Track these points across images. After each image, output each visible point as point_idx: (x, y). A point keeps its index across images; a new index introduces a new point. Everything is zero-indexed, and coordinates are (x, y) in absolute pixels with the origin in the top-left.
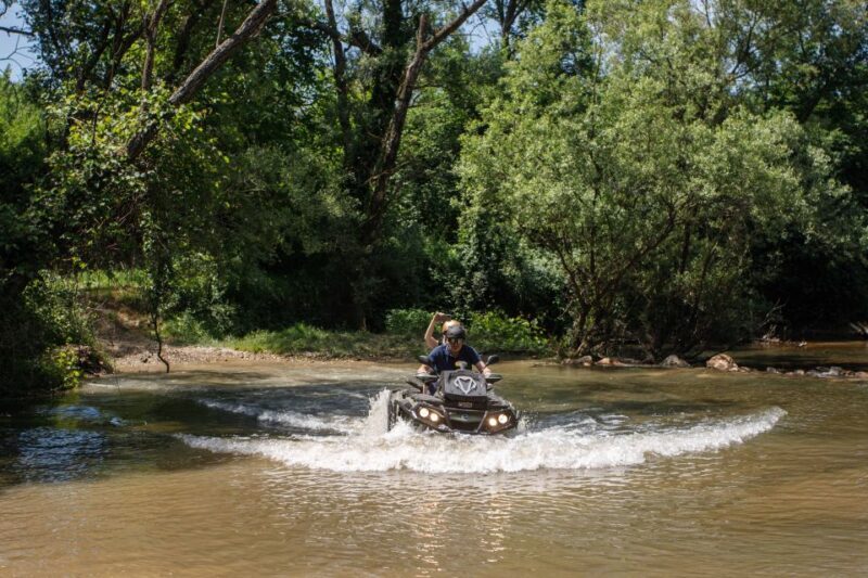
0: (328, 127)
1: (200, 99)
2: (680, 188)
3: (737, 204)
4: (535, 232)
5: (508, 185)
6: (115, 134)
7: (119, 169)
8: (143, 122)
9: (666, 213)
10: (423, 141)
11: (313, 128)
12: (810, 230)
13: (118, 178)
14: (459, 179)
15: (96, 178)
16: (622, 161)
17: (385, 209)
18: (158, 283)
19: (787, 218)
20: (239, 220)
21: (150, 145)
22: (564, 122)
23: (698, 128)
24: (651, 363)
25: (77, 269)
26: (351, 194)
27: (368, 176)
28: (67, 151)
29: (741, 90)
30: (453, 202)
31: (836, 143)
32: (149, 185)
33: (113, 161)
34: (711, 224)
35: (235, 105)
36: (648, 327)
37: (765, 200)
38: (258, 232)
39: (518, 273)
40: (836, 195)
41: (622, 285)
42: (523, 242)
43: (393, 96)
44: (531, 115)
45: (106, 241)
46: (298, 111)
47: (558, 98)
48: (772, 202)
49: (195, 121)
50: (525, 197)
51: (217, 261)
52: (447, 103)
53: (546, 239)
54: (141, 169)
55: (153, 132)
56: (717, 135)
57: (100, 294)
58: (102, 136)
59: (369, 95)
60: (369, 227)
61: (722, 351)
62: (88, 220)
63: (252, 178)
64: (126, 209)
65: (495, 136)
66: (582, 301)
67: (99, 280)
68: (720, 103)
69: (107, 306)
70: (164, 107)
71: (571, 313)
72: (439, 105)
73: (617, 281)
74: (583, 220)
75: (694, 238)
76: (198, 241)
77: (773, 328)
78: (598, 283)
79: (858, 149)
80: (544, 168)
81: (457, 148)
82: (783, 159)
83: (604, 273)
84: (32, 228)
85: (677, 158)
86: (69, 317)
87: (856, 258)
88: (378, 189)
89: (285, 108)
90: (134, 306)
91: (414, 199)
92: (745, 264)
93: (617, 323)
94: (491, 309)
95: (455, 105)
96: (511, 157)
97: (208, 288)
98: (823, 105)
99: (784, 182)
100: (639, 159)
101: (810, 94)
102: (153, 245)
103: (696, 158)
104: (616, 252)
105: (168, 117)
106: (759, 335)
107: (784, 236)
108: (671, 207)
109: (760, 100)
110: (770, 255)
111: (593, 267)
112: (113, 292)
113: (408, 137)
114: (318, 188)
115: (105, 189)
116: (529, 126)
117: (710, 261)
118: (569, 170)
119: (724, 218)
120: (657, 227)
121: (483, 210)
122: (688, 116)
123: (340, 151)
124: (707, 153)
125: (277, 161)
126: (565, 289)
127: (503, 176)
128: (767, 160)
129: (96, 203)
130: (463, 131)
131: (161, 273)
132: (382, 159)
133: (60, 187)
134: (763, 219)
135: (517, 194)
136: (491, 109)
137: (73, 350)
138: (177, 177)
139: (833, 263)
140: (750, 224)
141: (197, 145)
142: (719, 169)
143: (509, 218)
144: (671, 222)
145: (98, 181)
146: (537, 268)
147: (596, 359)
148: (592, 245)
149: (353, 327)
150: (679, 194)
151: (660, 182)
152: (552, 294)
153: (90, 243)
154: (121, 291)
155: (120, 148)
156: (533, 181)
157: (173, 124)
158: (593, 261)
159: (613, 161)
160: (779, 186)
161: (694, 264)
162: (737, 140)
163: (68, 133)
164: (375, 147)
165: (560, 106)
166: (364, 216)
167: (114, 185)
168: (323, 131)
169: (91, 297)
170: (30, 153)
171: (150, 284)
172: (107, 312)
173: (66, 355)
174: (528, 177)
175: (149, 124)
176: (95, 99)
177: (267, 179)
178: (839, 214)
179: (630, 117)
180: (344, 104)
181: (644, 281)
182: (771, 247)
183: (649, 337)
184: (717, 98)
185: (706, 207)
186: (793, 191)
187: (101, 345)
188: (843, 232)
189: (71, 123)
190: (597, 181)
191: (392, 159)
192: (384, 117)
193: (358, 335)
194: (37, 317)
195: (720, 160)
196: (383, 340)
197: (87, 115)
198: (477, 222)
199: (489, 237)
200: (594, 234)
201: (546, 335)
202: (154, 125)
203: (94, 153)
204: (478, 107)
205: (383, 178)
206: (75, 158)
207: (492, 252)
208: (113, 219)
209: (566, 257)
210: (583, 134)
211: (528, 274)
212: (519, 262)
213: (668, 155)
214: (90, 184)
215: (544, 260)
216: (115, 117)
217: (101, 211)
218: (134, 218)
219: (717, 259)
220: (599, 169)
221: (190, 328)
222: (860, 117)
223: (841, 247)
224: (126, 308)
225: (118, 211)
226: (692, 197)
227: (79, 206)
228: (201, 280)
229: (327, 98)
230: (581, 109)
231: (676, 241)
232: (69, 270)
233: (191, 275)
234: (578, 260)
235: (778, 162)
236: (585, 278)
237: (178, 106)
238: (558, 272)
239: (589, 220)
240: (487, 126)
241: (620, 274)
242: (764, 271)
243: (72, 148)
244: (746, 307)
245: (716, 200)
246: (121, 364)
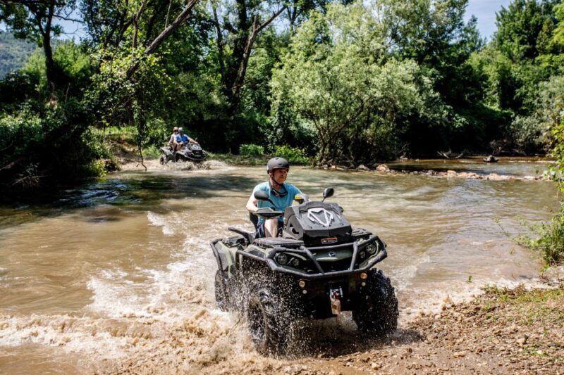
0: (214, 65)
1: (158, 52)
2: (366, 93)
3: (391, 100)
4: (304, 111)
5: (292, 91)
6: (121, 67)
7: (123, 82)
8: (133, 62)
9: (360, 104)
10: (256, 71)
11: (208, 65)
12: (422, 111)
13: (122, 86)
14: (271, 88)
15: (112, 86)
16: (341, 81)
17: (239, 101)
18: (140, 132)
19: (412, 106)
20: (176, 105)
21: (136, 72)
22: (317, 64)
23: (374, 67)
24: (352, 168)
25: (105, 126)
26: (224, 94)
27: (232, 86)
28: (100, 74)
29: (393, 51)
30: (269, 98)
31: (433, 74)
32: (136, 89)
33: (120, 79)
34: (379, 109)
35: (174, 55)
36: (351, 153)
37: (402, 98)
38: (184, 110)
39: (296, 129)
40: (433, 96)
41: (341, 135)
42: (299, 116)
43: (243, 52)
44: (303, 60)
45: (117, 114)
46: (201, 58)
47: (314, 53)
48: (405, 99)
49: (156, 62)
50: (300, 96)
51: (166, 123)
52: (266, 55)
53: (308, 115)
54: (132, 82)
55: (137, 66)
56: (382, 70)
57: (116, 137)
58: (115, 68)
59: (232, 52)
60: (232, 108)
61: (382, 163)
62: (109, 104)
63: (181, 87)
64: (126, 100)
65: (287, 69)
66: (323, 141)
67: (114, 131)
68: (384, 56)
69: (118, 142)
70: (142, 55)
71: (319, 146)
72: (263, 56)
73: (338, 133)
74: (324, 106)
75: (372, 114)
76: (157, 115)
77: (405, 153)
78: (330, 134)
79: (442, 77)
80: (308, 84)
81: (270, 75)
82: (410, 81)
83: (333, 130)
84: (84, 108)
85: (364, 80)
86: (102, 147)
87: (441, 123)
88: (236, 92)
89: (196, 57)
90: (130, 142)
91: (252, 97)
92: (393, 126)
93: (339, 151)
94: (285, 145)
95: (270, 56)
96: (294, 79)
97: (162, 134)
98: (428, 58)
99: (411, 91)
100: (349, 80)
101: (422, 52)
102: (138, 116)
103: (373, 80)
104: (338, 120)
105: (144, 59)
106: (399, 156)
107: (410, 114)
108: (362, 101)
109: (401, 55)
110: (404, 122)
111: (328, 127)
112: (121, 137)
113: (249, 70)
114: (210, 91)
115: (117, 91)
116: (302, 65)
117: (378, 125)
118: (319, 84)
119: (385, 106)
120: (356, 110)
121: (282, 102)
122: (369, 62)
123: (220, 75)
124: (378, 78)
125: (192, 80)
126: (317, 136)
127: (291, 87)
128: (403, 81)
129: (112, 97)
130: (273, 67)
131: (142, 128)
132: (238, 79)
133: (97, 90)
134: (401, 106)
135: (296, 95)
136: (285, 57)
137: (103, 161)
138: (148, 86)
139: (431, 126)
140: (396, 109)
141: (157, 72)
142: (383, 85)
143: (292, 105)
144: (362, 107)
145: (114, 88)
146: (304, 127)
147: (329, 166)
148: (328, 116)
149: (225, 152)
150: (366, 96)
151: (358, 90)
152: (311, 138)
153: (110, 114)
154: (124, 136)
155: (123, 73)
156: (303, 89)
157: (146, 63)
158: (328, 124)
159: (337, 81)
160: (408, 93)
161: (372, 125)
162: (391, 72)
163: (100, 66)
164: (235, 74)
165: (315, 57)
166: (230, 104)
167: (120, 89)
168: (212, 67)
169: (111, 138)
170: (84, 75)
171: (137, 132)
172: (118, 145)
173: (100, 163)
174: (301, 87)
175: (136, 62)
176: (112, 51)
177: (188, 87)
178: (434, 105)
179: (345, 61)
180: (221, 55)
181: (350, 133)
182: (405, 119)
183: (352, 157)
184: (382, 54)
185: (377, 101)
186: (415, 94)
187: (116, 159)
188: (435, 112)
189: (101, 61)
190: (330, 90)
191: (242, 79)
192: (239, 62)
193: (227, 155)
194: (88, 147)
195: (384, 81)
196: (238, 158)
197: (108, 58)
198: (279, 107)
199: (284, 113)
200: (329, 112)
201: (308, 156)
202: (138, 63)
203: (112, 75)
204: (280, 56)
205: (238, 88)
206: (103, 77)
207: (285, 120)
208: (120, 104)
209: (317, 122)
210: (325, 69)
211: (301, 130)
212: (297, 124)
213: (361, 78)
214: (110, 89)
215: (308, 124)
216: (121, 59)
217: (115, 101)
218: (130, 104)
219: (381, 124)
220: (331, 85)
221: (155, 152)
222: (443, 63)
223: (434, 119)
224: (126, 143)
225: (122, 101)
226: (371, 97)
227: (105, 98)
228: (159, 131)
229: (214, 52)
230: (324, 58)
231: (363, 116)
232: (101, 126)
233: (155, 129)
234: (322, 123)
235: (408, 82)
236: (325, 131)
237: (148, 55)
238: (313, 129)
239: (327, 107)
240: (283, 65)
241: (340, 130)
242: (401, 129)
243: (102, 73)
244: (393, 145)
245: (382, 98)
246: (124, 167)
